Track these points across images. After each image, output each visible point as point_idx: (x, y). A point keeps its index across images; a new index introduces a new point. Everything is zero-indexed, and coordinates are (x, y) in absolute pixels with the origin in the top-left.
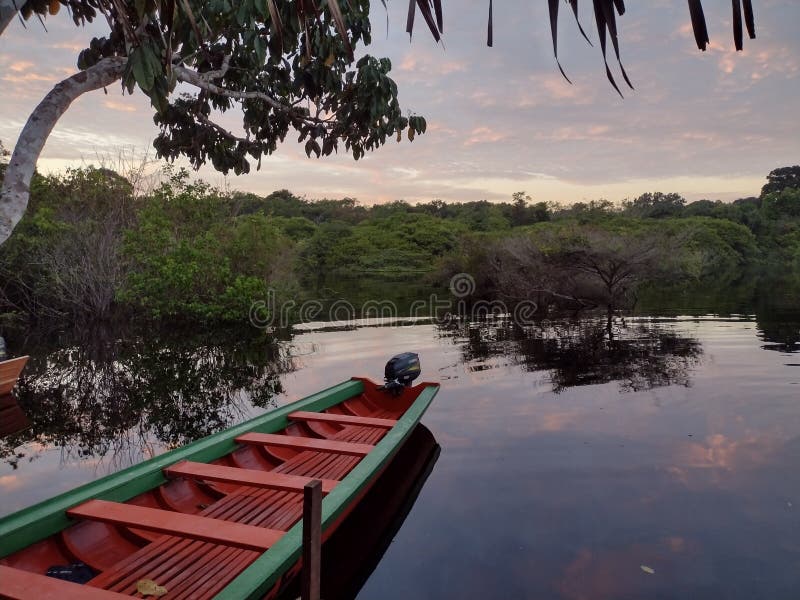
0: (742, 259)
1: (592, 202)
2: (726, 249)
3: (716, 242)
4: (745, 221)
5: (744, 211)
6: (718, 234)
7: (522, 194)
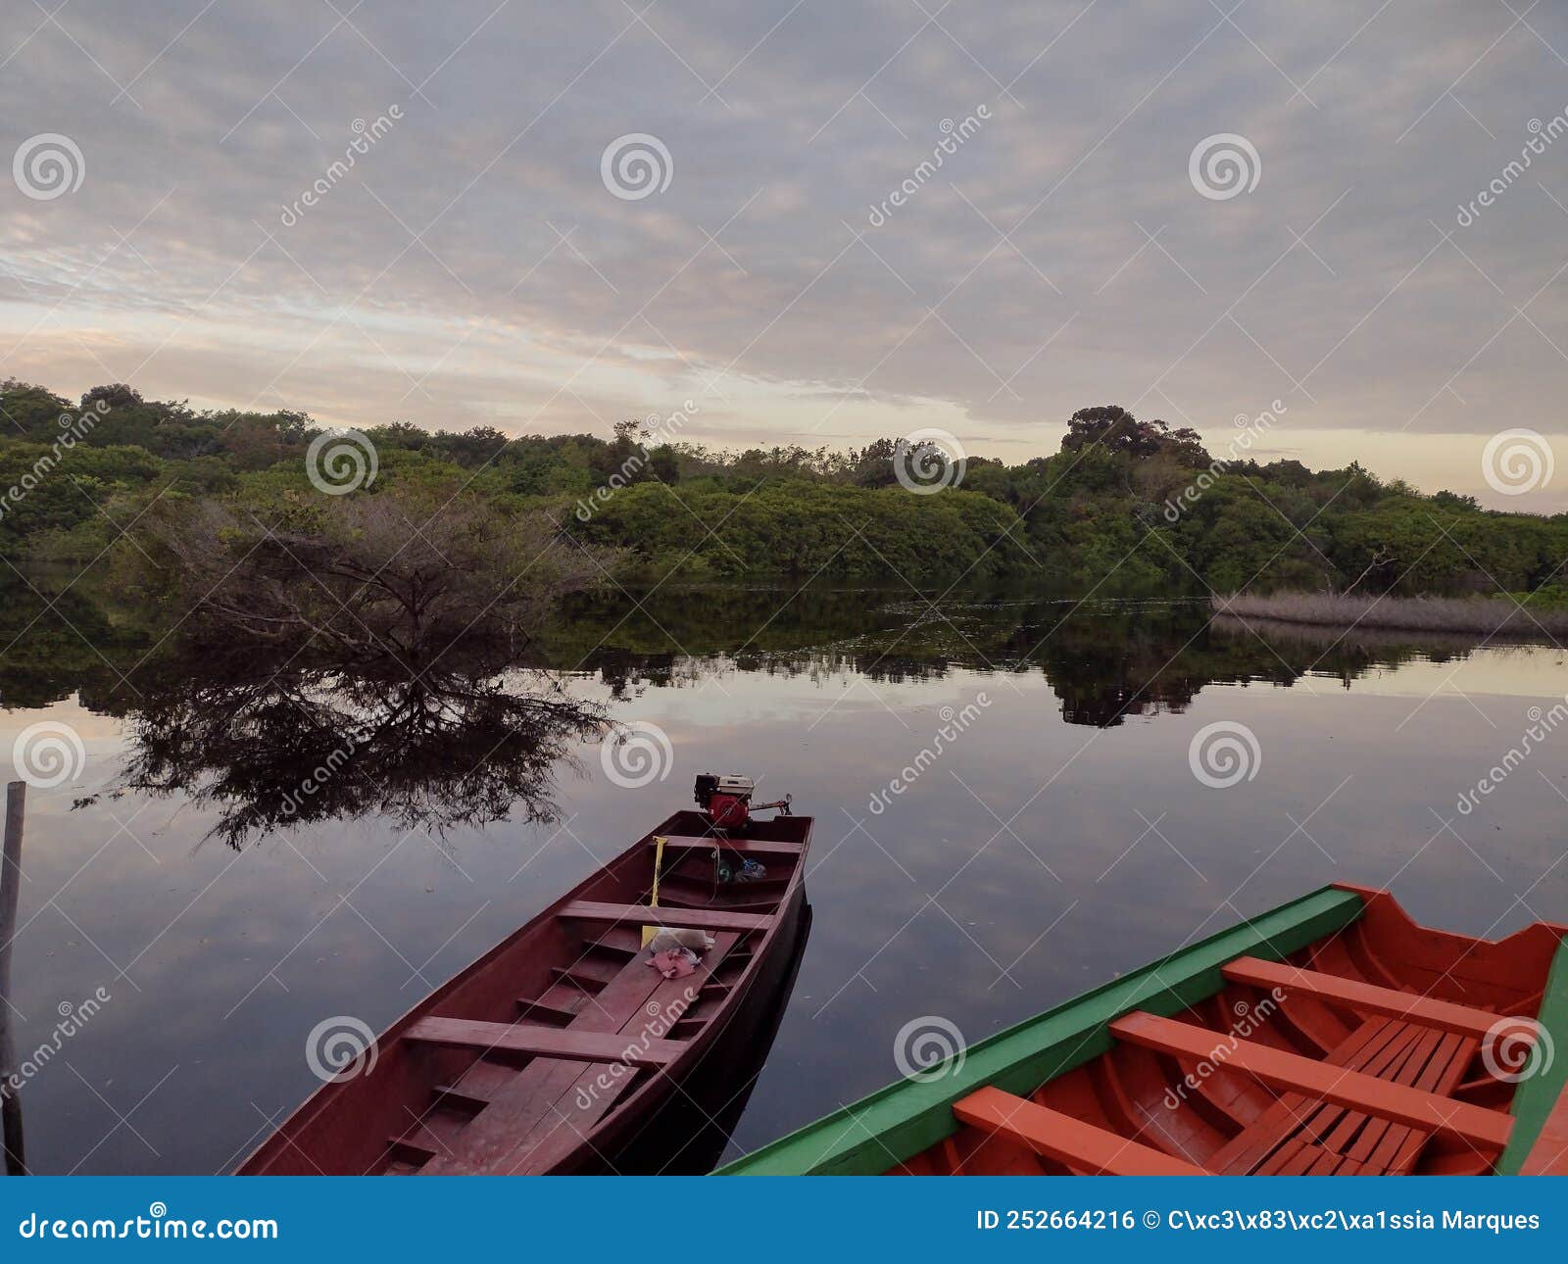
0: (1001, 563)
1: (777, 451)
2: (974, 544)
3: (956, 531)
4: (1013, 497)
5: (1013, 480)
6: (962, 517)
7: (633, 426)
